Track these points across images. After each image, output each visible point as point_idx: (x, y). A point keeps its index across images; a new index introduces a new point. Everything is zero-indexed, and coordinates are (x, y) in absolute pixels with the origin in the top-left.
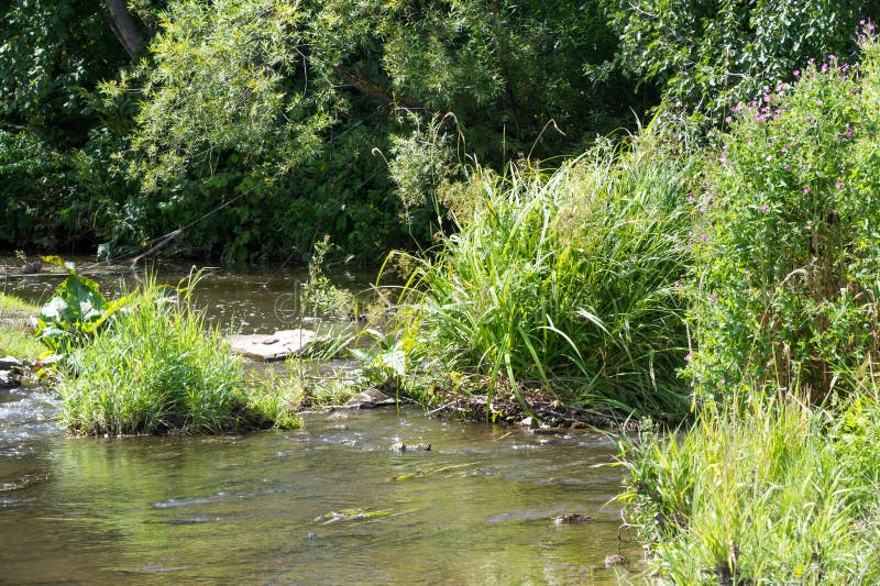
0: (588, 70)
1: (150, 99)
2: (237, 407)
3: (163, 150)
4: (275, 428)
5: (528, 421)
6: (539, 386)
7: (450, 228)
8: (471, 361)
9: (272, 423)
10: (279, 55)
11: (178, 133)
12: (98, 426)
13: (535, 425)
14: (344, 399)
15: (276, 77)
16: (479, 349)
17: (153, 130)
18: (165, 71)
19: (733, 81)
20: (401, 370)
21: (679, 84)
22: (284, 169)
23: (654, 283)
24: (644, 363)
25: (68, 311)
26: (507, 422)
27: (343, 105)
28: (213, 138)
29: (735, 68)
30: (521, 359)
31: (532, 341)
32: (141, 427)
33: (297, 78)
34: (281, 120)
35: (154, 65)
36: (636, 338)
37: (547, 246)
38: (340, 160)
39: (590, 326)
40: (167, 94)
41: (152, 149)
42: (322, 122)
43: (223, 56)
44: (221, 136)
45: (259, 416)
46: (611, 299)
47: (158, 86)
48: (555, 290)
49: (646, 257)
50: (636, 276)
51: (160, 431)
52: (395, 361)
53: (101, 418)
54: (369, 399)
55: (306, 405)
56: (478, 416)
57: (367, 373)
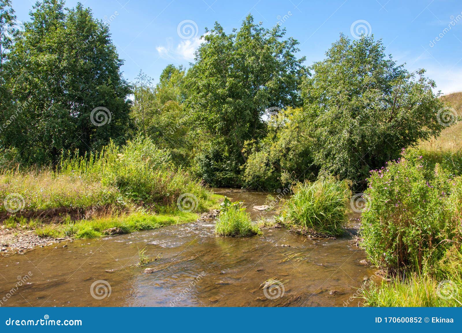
0: (309, 165)
1: (246, 168)
2: (250, 230)
3: (249, 176)
4: (257, 235)
5: (309, 236)
6: (311, 228)
7: (293, 194)
8: (297, 222)
9: (257, 234)
10: (265, 161)
11: (251, 173)
12: (222, 234)
13: (311, 237)
14: (272, 226)
15: (265, 164)
16: (299, 219)
17: (247, 173)
18: (249, 164)
19: (332, 166)
20: (283, 221)
21: (324, 166)
22: (266, 178)
23: (335, 206)
24: (333, 223)
25: (225, 205)
26: (305, 236)
27: (274, 169)
28: (256, 174)
29: (333, 164)
30: (308, 222)
31: (311, 219)
32: (230, 235)
33: (267, 165)
34: (265, 171)
35: (247, 163)
36: (332, 218)
37: (313, 199)
38: (273, 177)
39: (322, 215)
40: (249, 167)
41: (247, 176)
42: (271, 171)
43: (257, 162)
44: (257, 174)
45: (254, 232)
46: (326, 209)
47: (248, 166)
48: (315, 208)
49: (333, 201)
50: (331, 205)
51: (233, 236)
52: (282, 219)
53: (222, 233)
54: (276, 226)
55: (265, 226)
56: (299, 233)
57: (276, 221)
